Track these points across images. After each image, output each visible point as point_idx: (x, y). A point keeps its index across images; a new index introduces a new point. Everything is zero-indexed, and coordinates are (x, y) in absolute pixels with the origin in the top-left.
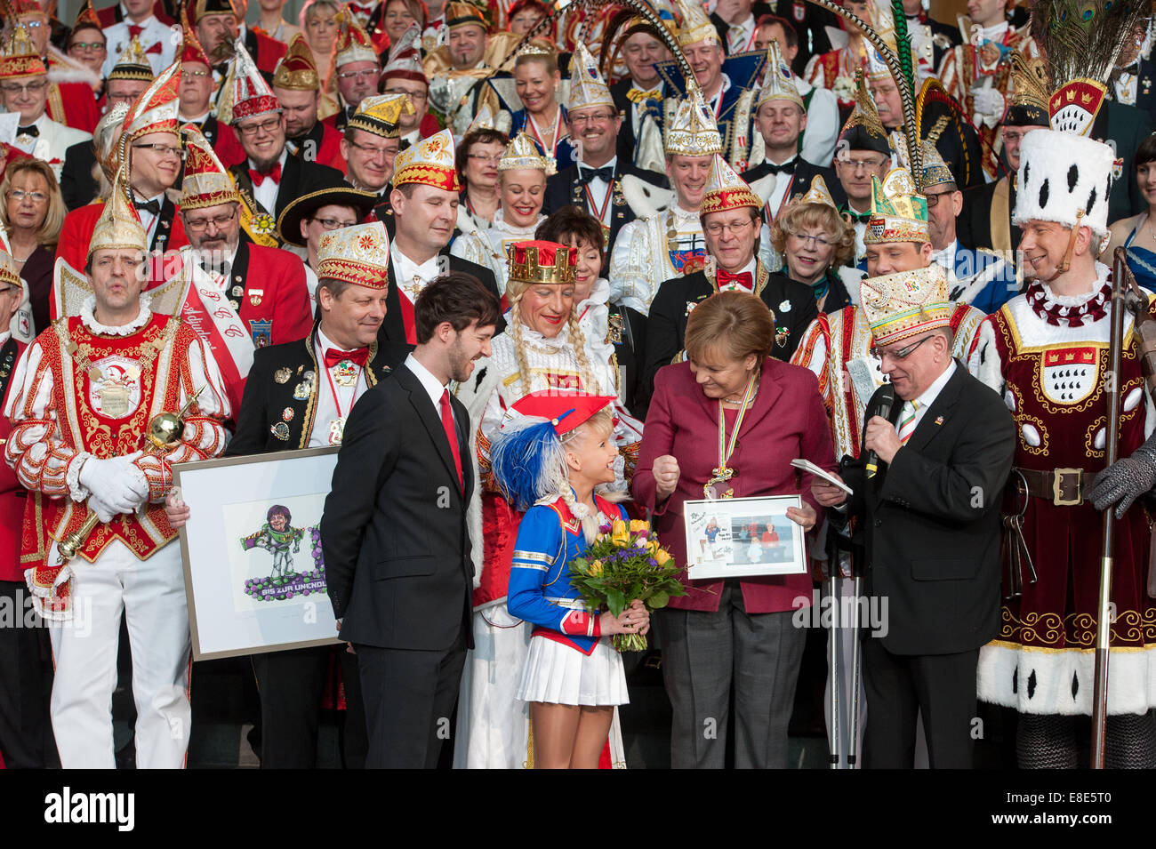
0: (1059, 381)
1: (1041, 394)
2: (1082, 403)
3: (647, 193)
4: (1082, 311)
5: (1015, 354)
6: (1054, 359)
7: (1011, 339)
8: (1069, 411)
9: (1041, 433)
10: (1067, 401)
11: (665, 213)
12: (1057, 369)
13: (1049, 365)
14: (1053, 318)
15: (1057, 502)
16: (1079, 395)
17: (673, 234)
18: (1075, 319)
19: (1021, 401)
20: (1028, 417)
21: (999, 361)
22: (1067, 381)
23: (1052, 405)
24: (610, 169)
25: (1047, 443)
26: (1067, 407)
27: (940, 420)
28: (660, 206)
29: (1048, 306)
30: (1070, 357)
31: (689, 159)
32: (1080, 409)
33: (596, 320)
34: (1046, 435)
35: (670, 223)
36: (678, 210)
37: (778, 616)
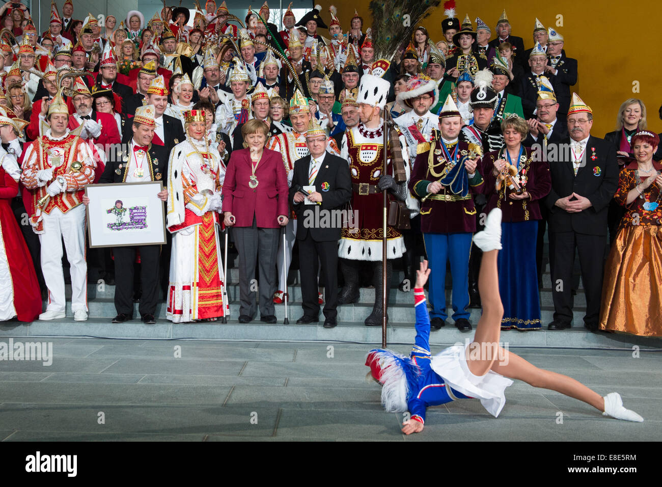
0: (365, 155)
1: (359, 159)
2: (371, 163)
3: (226, 95)
4: (374, 133)
5: (352, 146)
6: (364, 148)
7: (352, 141)
8: (367, 165)
9: (357, 172)
10: (367, 162)
11: (232, 101)
12: (365, 151)
13: (362, 150)
14: (365, 135)
15: (360, 194)
16: (370, 160)
17: (234, 108)
18: (372, 136)
19: (353, 161)
20: (354, 166)
21: (348, 148)
22: (367, 155)
23: (362, 163)
24: (217, 87)
25: (359, 175)
26: (366, 164)
27: (327, 167)
28: (230, 99)
29: (364, 131)
30: (369, 148)
31: (235, 83)
32: (370, 165)
33: (213, 136)
34: (359, 172)
35: (233, 105)
36: (236, 100)
37: (272, 229)
